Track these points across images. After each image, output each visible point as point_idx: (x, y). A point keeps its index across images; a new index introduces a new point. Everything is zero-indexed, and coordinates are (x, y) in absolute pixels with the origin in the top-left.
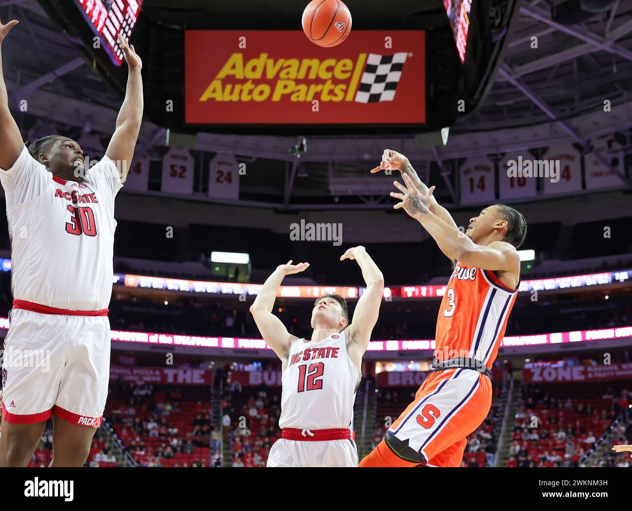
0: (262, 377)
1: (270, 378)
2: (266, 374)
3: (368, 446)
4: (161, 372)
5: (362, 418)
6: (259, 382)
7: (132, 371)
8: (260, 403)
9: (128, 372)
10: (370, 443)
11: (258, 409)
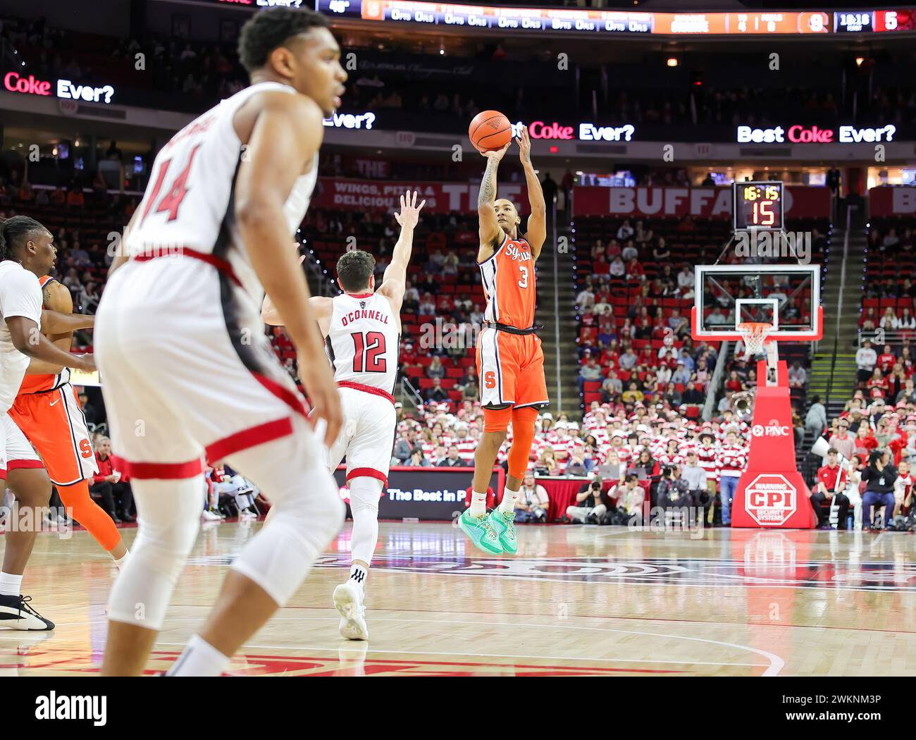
0: (635, 200)
1: (650, 202)
2: (642, 193)
3: (850, 337)
4: (438, 189)
5: (838, 282)
6: (628, 208)
7: (381, 189)
8: (630, 251)
9: (374, 189)
10: (854, 332)
11: (626, 262)
